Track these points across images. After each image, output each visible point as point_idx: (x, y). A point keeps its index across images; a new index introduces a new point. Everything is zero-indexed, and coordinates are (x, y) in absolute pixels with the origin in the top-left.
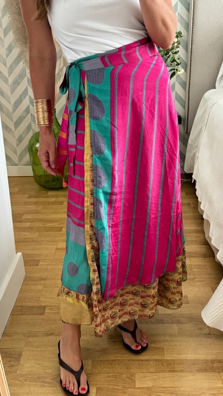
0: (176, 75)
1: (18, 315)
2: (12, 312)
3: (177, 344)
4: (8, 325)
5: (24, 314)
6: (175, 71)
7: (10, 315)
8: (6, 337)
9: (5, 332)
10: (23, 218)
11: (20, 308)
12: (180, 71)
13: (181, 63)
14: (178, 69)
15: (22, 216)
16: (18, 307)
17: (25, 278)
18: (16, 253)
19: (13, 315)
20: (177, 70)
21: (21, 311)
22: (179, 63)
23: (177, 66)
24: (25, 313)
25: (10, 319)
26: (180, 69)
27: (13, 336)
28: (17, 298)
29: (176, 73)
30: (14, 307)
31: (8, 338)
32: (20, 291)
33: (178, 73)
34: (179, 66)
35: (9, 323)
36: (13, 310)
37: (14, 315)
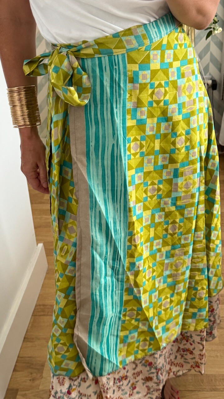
0: (213, 34)
1: (41, 315)
2: (34, 311)
3: (218, 354)
4: (29, 328)
5: (48, 315)
6: (212, 29)
7: (32, 316)
8: (28, 343)
9: (26, 337)
10: (45, 198)
11: (42, 307)
12: (217, 30)
13: (218, 21)
14: (215, 27)
15: (44, 197)
16: (40, 305)
17: (48, 270)
18: (37, 245)
19: (34, 316)
20: (214, 29)
21: (43, 311)
22: (217, 21)
23: (214, 25)
24: (48, 313)
25: (32, 321)
26: (218, 28)
27: (35, 342)
28: (39, 295)
29: (213, 32)
30: (36, 306)
31: (29, 344)
32: (42, 287)
33: (216, 32)
34: (217, 24)
35: (30, 325)
36: (35, 309)
37: (36, 315)
